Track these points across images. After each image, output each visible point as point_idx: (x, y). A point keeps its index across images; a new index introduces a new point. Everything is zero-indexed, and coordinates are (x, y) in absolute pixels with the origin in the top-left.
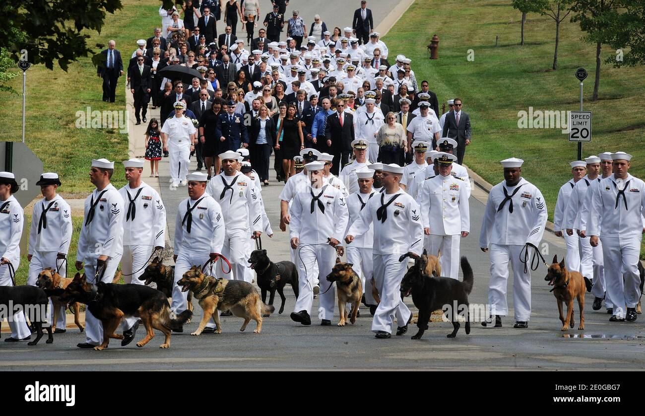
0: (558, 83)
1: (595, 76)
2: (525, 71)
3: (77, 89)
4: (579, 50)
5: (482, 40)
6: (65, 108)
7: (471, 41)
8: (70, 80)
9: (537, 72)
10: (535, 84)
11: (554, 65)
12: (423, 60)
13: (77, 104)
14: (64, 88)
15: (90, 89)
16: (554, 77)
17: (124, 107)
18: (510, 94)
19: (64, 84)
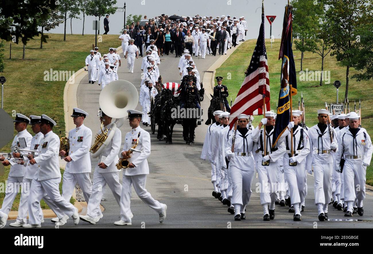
0: (323, 93)
1: (345, 89)
2: (303, 87)
3: (34, 98)
4: (336, 74)
5: (277, 70)
6: (27, 109)
7: (270, 70)
8: (30, 93)
9: (311, 87)
10: (309, 94)
11: (321, 83)
12: (242, 81)
13: (34, 107)
14: (26, 98)
15: (42, 98)
16: (321, 90)
17: (63, 108)
18: (294, 100)
19: (26, 96)
